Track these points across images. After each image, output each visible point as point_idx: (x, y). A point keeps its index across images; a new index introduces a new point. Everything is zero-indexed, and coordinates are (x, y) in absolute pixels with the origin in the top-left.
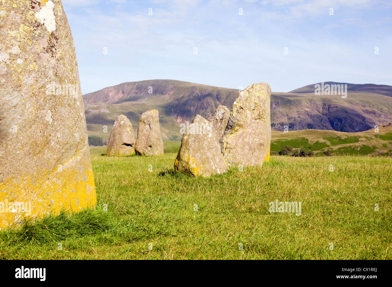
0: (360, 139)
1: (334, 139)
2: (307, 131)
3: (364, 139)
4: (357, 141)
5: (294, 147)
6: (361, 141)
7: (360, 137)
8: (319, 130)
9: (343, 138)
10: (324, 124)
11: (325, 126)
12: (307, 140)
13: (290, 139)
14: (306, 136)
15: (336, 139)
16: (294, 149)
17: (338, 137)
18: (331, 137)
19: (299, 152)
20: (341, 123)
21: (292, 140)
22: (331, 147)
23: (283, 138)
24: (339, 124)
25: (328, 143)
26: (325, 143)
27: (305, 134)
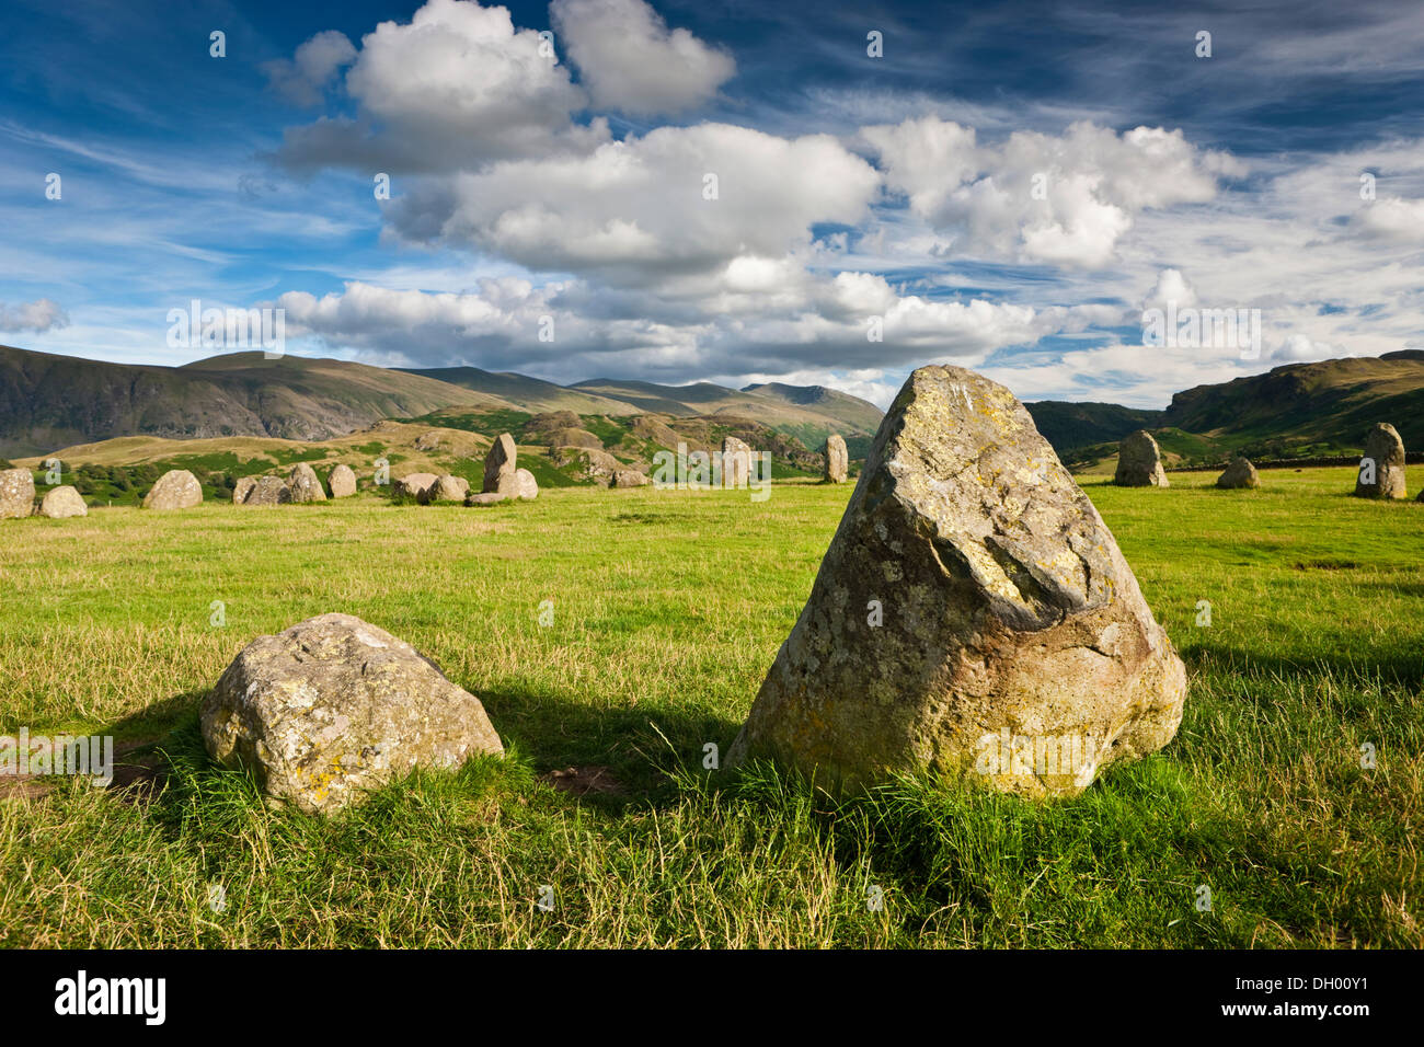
0: (328, 453)
1: (284, 453)
2: (233, 440)
3: (335, 453)
4: (324, 457)
5: (212, 469)
6: (331, 456)
7: (328, 450)
8: (256, 438)
9: (300, 451)
10: (253, 427)
11: (255, 431)
12: (235, 455)
13: (202, 455)
14: (232, 449)
15: (287, 453)
16: (212, 473)
17: (291, 450)
18: (279, 450)
19: (223, 478)
20: (284, 424)
21: (206, 456)
22: (280, 467)
23: (189, 453)
24: (280, 426)
25: (275, 461)
26: (268, 460)
27: (230, 446)
